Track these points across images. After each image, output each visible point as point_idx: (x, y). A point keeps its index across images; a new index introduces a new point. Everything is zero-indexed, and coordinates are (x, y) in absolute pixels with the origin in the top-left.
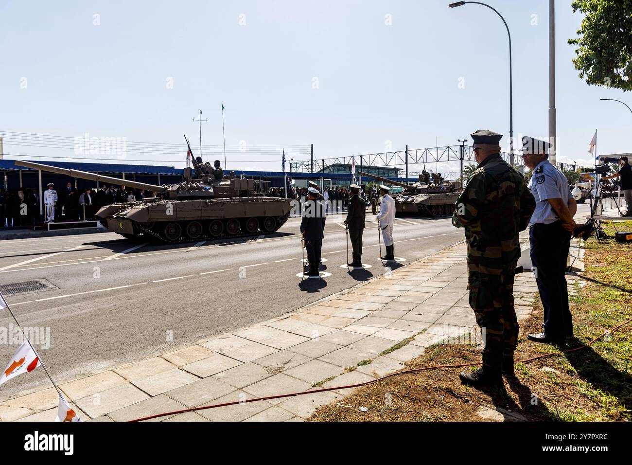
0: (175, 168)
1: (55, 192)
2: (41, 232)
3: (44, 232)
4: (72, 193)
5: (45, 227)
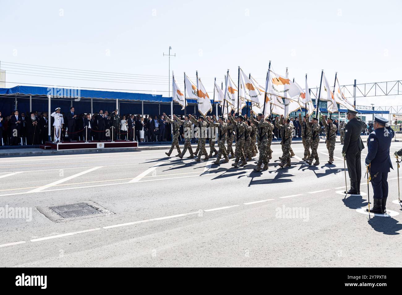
0: (163, 96)
1: (62, 115)
2: (52, 151)
3: (54, 151)
4: (75, 116)
5: (54, 147)
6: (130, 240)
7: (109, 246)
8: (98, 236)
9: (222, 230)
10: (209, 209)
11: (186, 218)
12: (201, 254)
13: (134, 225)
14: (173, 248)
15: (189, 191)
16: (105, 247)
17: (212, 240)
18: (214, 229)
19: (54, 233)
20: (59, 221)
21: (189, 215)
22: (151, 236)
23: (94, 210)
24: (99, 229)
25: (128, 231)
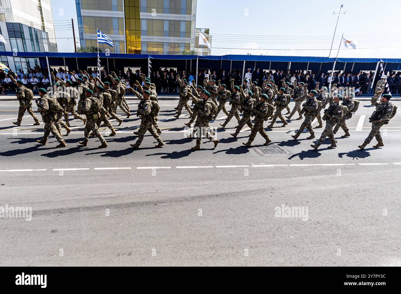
6: (308, 177)
7: (295, 178)
8: (288, 170)
9: (373, 183)
10: (362, 163)
11: (344, 168)
12: (357, 198)
13: (309, 166)
14: (337, 189)
15: (345, 145)
16: (293, 178)
17: (365, 189)
18: (367, 180)
19: (262, 163)
20: (262, 155)
21: (346, 166)
22: (321, 177)
23: (281, 150)
24: (287, 165)
25: (305, 170)
